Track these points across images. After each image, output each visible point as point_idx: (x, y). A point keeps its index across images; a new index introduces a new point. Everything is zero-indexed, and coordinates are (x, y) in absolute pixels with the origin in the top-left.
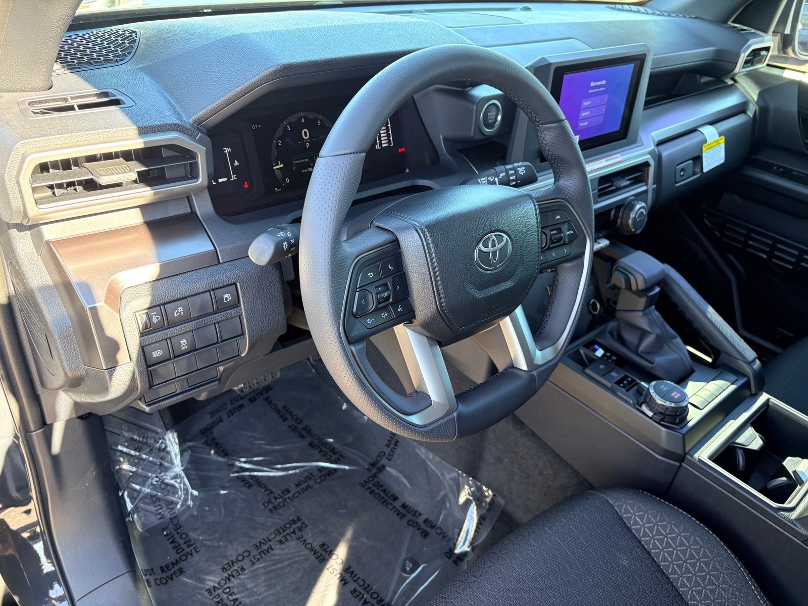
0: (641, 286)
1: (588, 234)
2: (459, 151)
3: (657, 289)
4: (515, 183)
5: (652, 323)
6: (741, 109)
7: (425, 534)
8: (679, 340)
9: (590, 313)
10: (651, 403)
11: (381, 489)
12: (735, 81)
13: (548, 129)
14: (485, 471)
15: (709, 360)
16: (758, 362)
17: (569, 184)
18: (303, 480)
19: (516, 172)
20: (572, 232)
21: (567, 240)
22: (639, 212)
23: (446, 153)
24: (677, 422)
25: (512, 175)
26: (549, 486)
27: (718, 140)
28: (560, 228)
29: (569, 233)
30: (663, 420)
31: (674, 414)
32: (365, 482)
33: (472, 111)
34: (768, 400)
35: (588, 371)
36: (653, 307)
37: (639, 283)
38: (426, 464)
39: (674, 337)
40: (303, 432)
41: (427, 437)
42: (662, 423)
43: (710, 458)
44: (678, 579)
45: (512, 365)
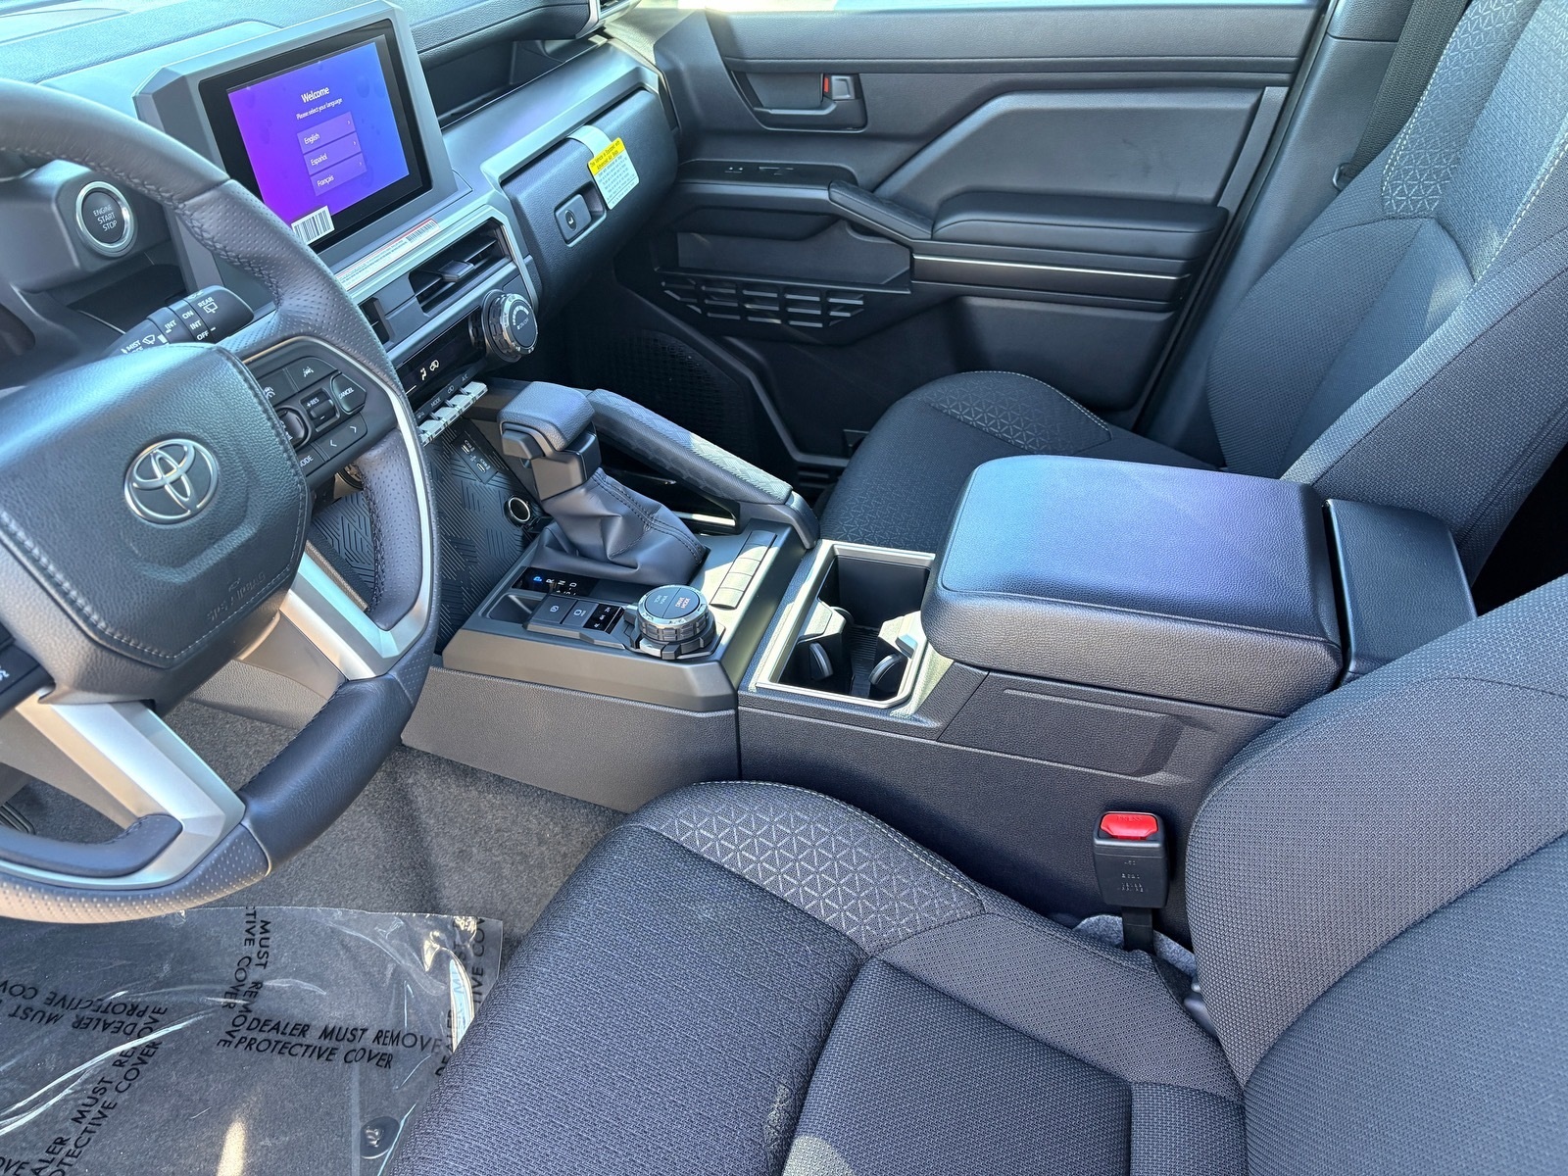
0: (559, 443)
1: (386, 383)
2: (73, 306)
3: (592, 438)
4: (206, 333)
5: (607, 499)
6: (634, 85)
7: (385, 1061)
8: (664, 510)
9: (518, 524)
10: (652, 637)
11: (266, 1028)
12: (609, 37)
13: (199, 207)
14: (450, 889)
15: (731, 522)
16: (796, 496)
17: (301, 302)
18: (88, 1101)
19: (199, 313)
20: (350, 390)
21: (346, 408)
22: (515, 313)
23: (43, 319)
24: (702, 646)
25: (192, 320)
26: (565, 855)
27: (613, 147)
28: (321, 389)
29: (346, 393)
30: (678, 652)
31: (691, 634)
32: (229, 1033)
33: (52, 215)
34: (832, 548)
35: (531, 627)
36: (600, 470)
37: (553, 440)
38: (340, 933)
39: (656, 509)
40: (49, 1010)
41: (198, 896)
42: (681, 657)
43: (773, 679)
44: (798, 893)
45: (344, 681)
